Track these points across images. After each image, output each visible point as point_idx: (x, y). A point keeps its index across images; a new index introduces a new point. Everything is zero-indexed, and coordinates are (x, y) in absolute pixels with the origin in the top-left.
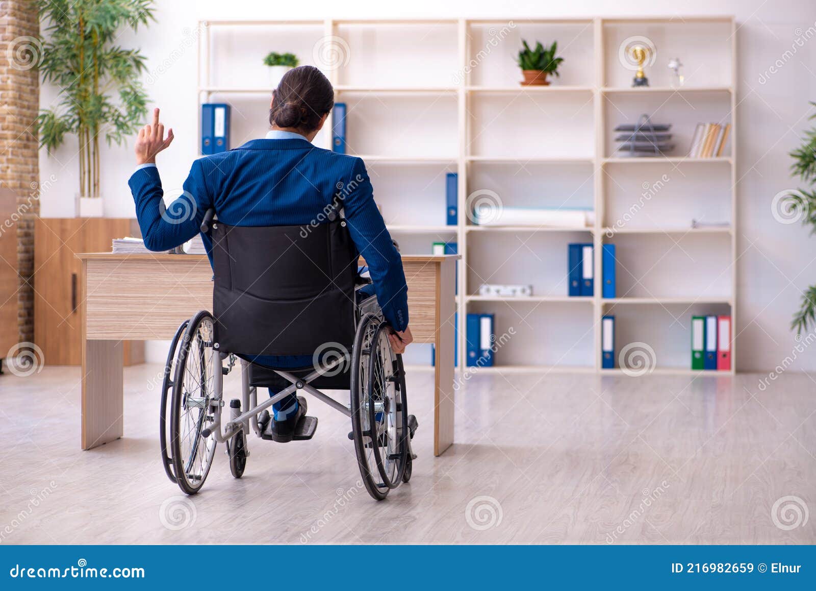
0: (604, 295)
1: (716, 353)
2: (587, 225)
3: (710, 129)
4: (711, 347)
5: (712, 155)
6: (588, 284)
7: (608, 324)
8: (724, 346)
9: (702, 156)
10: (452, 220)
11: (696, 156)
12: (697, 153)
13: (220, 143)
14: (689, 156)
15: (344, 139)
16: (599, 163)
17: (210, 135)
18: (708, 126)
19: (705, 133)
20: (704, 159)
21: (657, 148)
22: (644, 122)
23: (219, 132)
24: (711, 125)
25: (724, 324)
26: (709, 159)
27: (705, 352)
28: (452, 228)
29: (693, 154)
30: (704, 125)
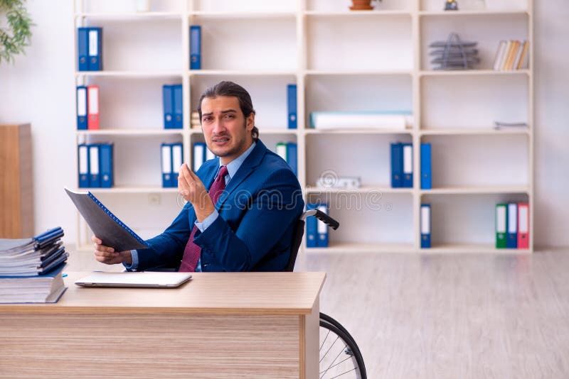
0: (422, 187)
1: (516, 235)
2: (407, 127)
3: (511, 46)
4: (512, 229)
5: (512, 69)
6: (408, 177)
7: (426, 211)
8: (523, 229)
9: (504, 69)
10: (293, 124)
11: (499, 70)
12: (501, 66)
13: (94, 61)
14: (493, 69)
15: (199, 57)
16: (417, 74)
17: (85, 54)
18: (509, 43)
19: (507, 48)
20: (506, 71)
21: (466, 63)
22: (455, 40)
23: (93, 51)
24: (512, 42)
25: (523, 210)
26: (511, 72)
27: (507, 234)
28: (292, 131)
29: (497, 67)
30: (506, 42)
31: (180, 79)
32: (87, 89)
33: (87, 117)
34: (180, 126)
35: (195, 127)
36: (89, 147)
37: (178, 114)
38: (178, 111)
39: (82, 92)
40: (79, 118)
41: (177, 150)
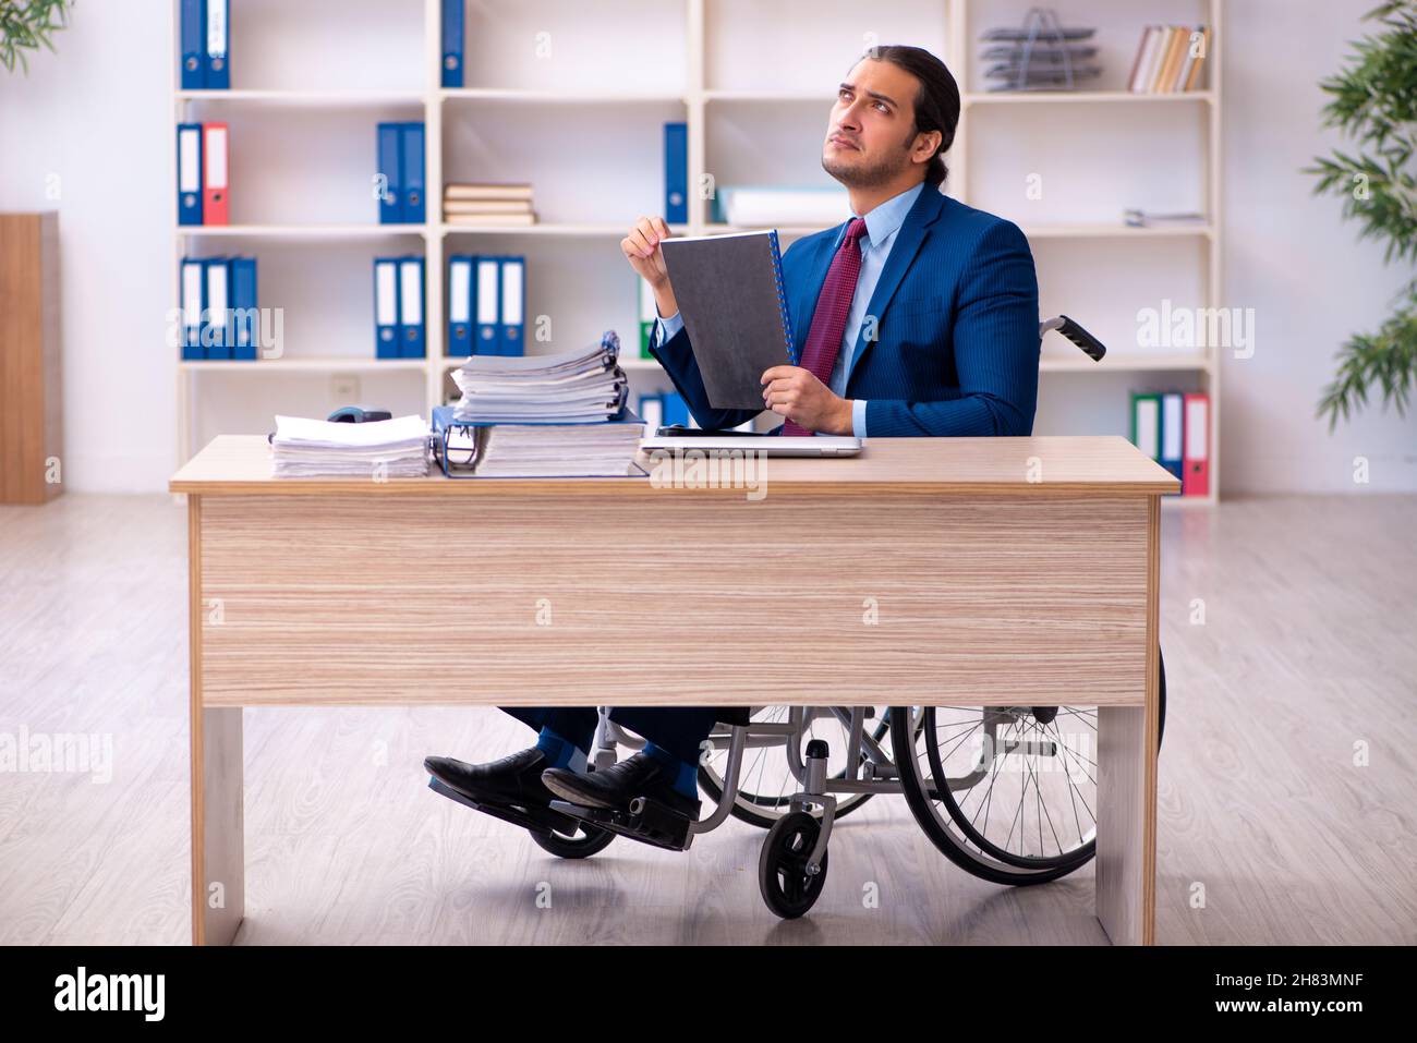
1: (1181, 464)
3: (1172, 38)
4: (1172, 450)
5: (1174, 90)
8: (1196, 452)
9: (1155, 90)
10: (677, 214)
11: (1144, 91)
12: (1149, 81)
13: (216, 67)
14: (1131, 90)
15: (460, 58)
17: (197, 51)
18: (1167, 32)
19: (1162, 42)
20: (1160, 95)
21: (1068, 76)
23: (216, 45)
24: (1173, 29)
25: (1196, 409)
26: (1170, 96)
29: (1138, 87)
30: (1160, 30)
31: (420, 109)
32: (200, 129)
33: (200, 195)
34: (419, 216)
35: (452, 219)
36: (205, 265)
37: (414, 189)
38: (412, 183)
39: (190, 138)
40: (182, 196)
41: (411, 272)
